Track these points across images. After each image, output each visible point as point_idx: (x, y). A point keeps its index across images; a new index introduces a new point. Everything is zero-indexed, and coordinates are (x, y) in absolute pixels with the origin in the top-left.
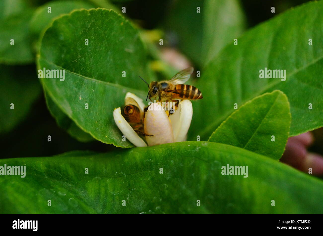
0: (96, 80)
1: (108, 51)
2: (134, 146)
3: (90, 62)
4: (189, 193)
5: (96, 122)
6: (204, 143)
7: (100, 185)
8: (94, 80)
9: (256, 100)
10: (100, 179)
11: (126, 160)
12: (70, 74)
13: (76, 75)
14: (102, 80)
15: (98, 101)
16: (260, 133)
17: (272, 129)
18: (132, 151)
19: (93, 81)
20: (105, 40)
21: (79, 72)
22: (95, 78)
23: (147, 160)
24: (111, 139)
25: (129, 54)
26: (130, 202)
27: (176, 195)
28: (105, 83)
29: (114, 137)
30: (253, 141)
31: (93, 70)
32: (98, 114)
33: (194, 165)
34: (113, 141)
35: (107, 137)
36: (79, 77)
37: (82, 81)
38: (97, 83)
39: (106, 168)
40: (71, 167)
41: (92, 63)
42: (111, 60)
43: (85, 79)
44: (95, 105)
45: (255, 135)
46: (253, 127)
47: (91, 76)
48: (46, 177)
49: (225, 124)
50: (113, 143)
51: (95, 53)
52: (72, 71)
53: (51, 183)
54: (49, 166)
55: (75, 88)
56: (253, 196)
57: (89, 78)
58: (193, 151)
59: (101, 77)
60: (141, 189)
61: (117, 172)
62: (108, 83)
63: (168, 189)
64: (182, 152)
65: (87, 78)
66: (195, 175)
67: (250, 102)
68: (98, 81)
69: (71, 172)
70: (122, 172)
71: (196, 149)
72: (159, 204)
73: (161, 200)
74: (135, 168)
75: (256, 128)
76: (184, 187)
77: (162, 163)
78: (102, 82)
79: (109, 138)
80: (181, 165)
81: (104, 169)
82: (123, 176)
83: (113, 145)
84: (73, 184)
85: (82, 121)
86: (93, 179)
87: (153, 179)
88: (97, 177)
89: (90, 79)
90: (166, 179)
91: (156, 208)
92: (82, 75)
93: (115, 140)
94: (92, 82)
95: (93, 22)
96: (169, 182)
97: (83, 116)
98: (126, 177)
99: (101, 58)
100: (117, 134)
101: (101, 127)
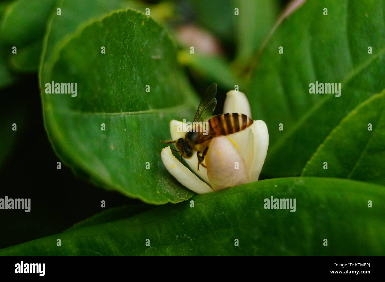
0: (125, 113)
1: (132, 67)
2: (195, 194)
3: (114, 91)
5: (141, 175)
6: (297, 180)
8: (122, 114)
12: (92, 118)
13: (100, 115)
14: (132, 111)
15: (134, 143)
19: (122, 116)
20: (126, 54)
21: (102, 109)
22: (123, 111)
23: (218, 214)
24: (164, 194)
28: (136, 113)
29: (167, 190)
31: (119, 101)
32: (138, 162)
34: (167, 195)
35: (158, 192)
36: (104, 117)
38: (126, 116)
39: (160, 232)
41: (115, 91)
42: (138, 78)
43: (112, 117)
44: (132, 150)
47: (118, 111)
49: (324, 148)
50: (170, 200)
51: (117, 76)
52: (93, 112)
57: (116, 114)
59: (131, 107)
61: (177, 236)
62: (141, 112)
65: (114, 114)
66: (295, 229)
68: (127, 113)
70: (185, 235)
71: (289, 191)
74: (203, 226)
77: (242, 216)
78: (133, 113)
79: (162, 193)
81: (158, 234)
82: (188, 240)
83: (169, 203)
89: (118, 114)
92: (107, 112)
93: (169, 193)
94: (120, 118)
95: (109, 34)
97: (123, 174)
98: (193, 240)
99: (126, 80)
100: (169, 183)
101: (148, 180)
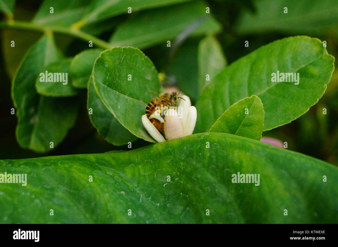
0: (128, 97)
2: (157, 142)
3: (124, 84)
4: (198, 165)
6: (206, 133)
7: (134, 169)
9: (240, 102)
10: (134, 165)
11: (152, 152)
12: (111, 91)
13: (115, 92)
14: (132, 97)
16: (244, 125)
17: (252, 122)
18: (156, 145)
19: (126, 98)
20: (133, 69)
21: (117, 90)
22: (127, 96)
23: (167, 149)
24: (141, 135)
25: (148, 81)
26: (157, 178)
27: (189, 169)
28: (133, 99)
30: (239, 131)
31: (126, 90)
32: (131, 119)
33: (200, 148)
34: (143, 137)
36: (117, 94)
37: (119, 96)
38: (128, 99)
39: (138, 158)
40: (112, 159)
42: (137, 84)
43: (121, 96)
45: (241, 127)
46: (240, 121)
47: (124, 94)
48: (97, 165)
49: (220, 119)
50: (143, 138)
52: (113, 89)
53: (101, 168)
54: (97, 159)
55: (116, 101)
56: (241, 162)
57: (123, 95)
58: (199, 139)
59: (131, 95)
60: (164, 169)
61: (145, 160)
62: (136, 100)
63: (183, 165)
64: (192, 141)
65: (122, 95)
66: (201, 154)
67: (236, 103)
68: (129, 97)
69: (113, 162)
70: (149, 160)
71: (201, 138)
72: (177, 176)
73: (179, 173)
74: (159, 155)
75: (241, 122)
76: (194, 163)
77: (178, 150)
78: (132, 99)
80: (191, 149)
81: (136, 160)
82: (151, 162)
83: (143, 139)
84: (116, 169)
85: (122, 121)
86: (129, 166)
87: (172, 161)
88: (131, 165)
89: (124, 95)
90: (181, 159)
91: (176, 179)
92: (119, 92)
94: (125, 98)
95: (125, 56)
96: (184, 161)
97: (122, 118)
98: (153, 162)
100: (144, 134)
